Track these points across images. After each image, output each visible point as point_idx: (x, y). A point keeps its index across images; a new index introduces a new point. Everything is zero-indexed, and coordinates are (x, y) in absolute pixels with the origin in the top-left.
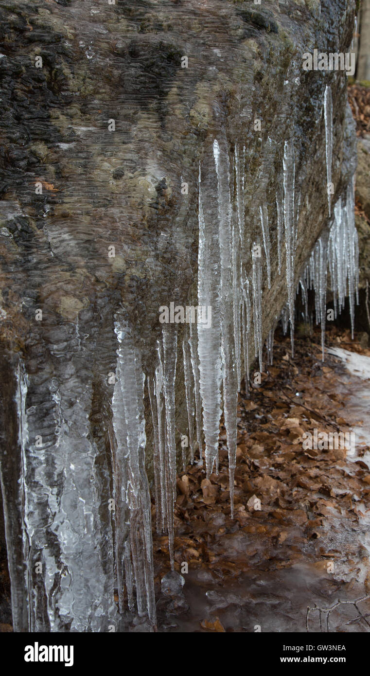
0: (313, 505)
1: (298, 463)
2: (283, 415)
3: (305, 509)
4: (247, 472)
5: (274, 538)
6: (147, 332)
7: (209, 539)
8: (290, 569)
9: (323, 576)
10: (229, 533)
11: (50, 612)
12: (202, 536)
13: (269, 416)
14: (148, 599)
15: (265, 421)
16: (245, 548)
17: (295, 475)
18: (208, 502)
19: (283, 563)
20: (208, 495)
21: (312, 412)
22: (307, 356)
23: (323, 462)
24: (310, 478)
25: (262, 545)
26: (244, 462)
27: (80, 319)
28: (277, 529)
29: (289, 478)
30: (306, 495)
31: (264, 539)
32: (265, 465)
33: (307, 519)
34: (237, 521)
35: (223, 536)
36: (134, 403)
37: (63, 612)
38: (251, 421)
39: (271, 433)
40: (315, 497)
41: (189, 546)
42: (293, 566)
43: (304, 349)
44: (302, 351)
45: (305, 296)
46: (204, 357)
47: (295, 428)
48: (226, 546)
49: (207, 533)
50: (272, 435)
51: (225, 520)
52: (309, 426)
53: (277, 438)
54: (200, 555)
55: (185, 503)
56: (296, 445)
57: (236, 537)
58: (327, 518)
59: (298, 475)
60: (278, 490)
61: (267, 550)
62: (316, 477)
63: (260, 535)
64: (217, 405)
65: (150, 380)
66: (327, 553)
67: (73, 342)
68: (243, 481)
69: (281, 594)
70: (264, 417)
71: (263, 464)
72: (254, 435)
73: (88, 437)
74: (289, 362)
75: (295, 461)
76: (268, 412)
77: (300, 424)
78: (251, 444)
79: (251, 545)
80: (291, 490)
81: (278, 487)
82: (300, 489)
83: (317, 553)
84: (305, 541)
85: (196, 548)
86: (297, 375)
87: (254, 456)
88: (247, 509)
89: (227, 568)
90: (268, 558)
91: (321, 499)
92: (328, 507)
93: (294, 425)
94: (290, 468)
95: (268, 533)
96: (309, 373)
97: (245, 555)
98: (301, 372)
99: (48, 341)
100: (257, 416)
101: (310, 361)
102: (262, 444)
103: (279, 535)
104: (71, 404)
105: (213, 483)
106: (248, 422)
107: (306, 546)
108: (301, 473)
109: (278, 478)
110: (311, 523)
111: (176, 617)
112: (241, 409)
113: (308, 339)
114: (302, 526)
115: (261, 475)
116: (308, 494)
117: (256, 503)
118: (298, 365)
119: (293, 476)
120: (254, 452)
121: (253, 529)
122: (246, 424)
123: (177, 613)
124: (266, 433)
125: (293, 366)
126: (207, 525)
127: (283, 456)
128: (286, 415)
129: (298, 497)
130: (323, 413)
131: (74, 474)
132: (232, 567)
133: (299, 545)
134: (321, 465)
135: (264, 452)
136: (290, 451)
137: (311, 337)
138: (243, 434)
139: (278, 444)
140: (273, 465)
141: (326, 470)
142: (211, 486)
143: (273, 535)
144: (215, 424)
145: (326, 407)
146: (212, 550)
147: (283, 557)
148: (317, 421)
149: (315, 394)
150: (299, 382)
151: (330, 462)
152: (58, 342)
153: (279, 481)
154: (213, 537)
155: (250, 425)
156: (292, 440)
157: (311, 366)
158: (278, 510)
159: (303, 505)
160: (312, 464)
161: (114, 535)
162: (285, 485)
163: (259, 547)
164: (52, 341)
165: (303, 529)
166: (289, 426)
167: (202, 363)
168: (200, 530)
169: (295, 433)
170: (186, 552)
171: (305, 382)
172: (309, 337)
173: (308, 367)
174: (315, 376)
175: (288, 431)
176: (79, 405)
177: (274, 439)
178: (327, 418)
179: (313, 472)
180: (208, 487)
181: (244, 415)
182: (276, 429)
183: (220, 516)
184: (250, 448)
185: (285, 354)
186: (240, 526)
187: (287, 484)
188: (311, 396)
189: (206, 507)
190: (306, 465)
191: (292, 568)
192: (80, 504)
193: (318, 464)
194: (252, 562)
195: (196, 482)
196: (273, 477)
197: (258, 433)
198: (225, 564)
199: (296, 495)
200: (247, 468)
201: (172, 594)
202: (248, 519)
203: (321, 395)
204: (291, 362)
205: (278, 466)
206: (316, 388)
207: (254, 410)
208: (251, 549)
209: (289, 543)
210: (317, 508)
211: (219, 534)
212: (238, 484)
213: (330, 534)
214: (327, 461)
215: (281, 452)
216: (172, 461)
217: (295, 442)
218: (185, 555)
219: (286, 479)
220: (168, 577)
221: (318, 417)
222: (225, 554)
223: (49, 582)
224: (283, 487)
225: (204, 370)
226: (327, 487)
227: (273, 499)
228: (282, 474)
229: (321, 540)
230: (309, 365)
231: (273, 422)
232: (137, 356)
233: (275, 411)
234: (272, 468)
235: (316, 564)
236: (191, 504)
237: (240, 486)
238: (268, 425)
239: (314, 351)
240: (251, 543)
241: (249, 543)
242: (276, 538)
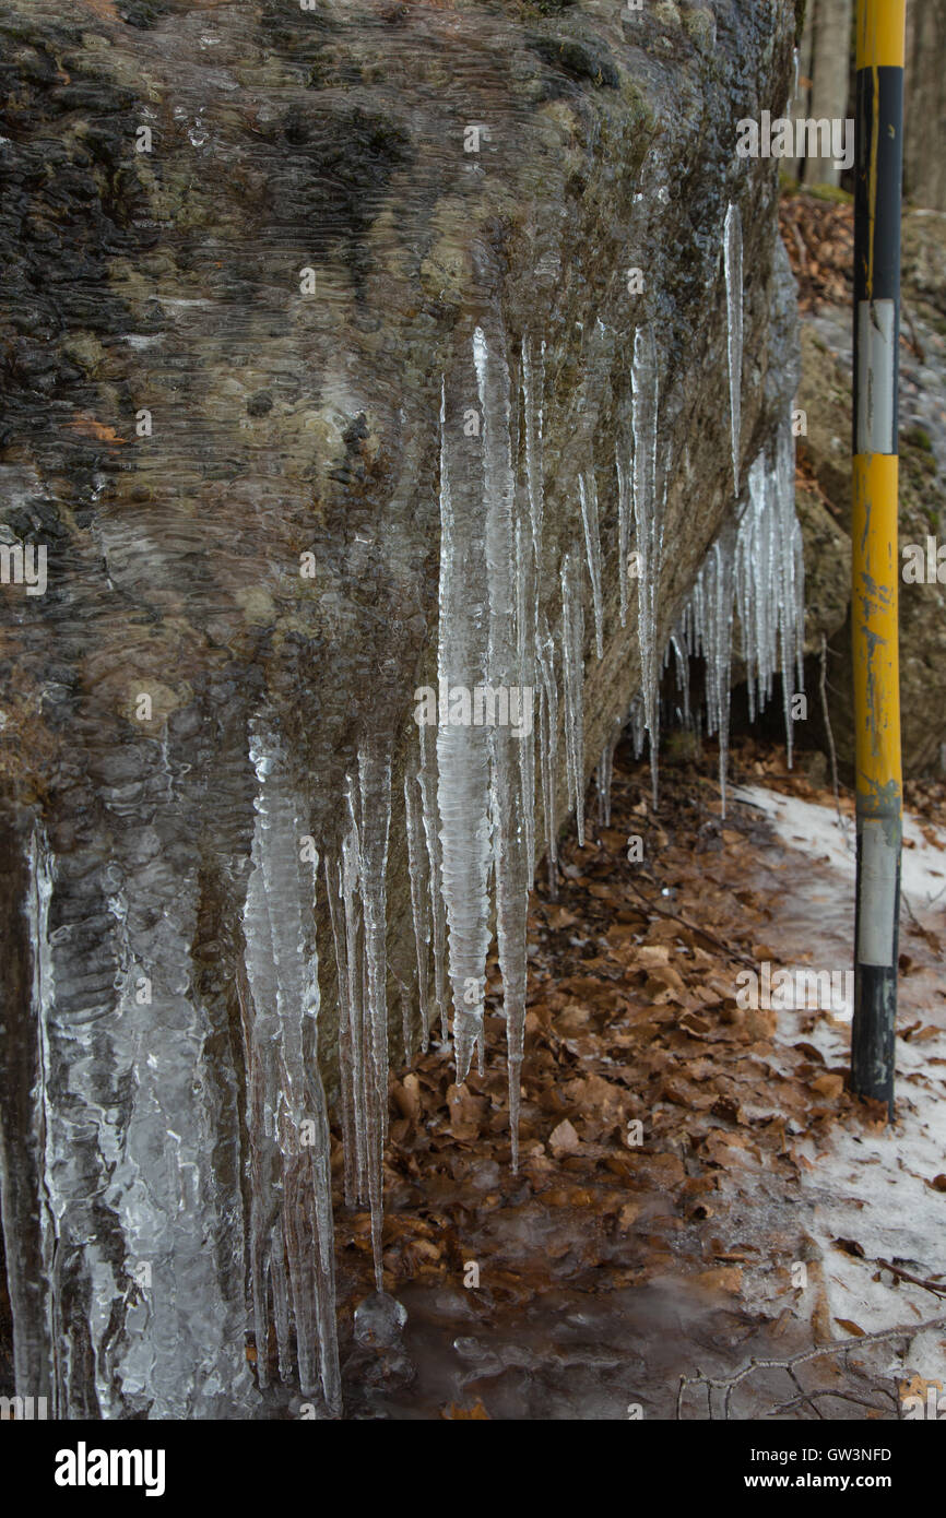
0: (697, 1142)
1: (666, 1047)
2: (633, 939)
3: (679, 1153)
4: (550, 1068)
5: (609, 1217)
6: (322, 757)
7: (462, 1220)
8: (644, 1289)
9: (720, 1304)
10: (507, 1207)
11: (102, 1387)
12: (448, 1212)
13: (602, 940)
14: (323, 1356)
15: (592, 951)
16: (542, 1239)
17: (658, 1074)
18: (462, 1136)
19: (630, 1275)
20: (462, 1120)
21: (697, 933)
22: (688, 805)
23: (721, 1046)
24: (693, 1081)
25: (581, 1233)
26: (544, 1045)
27: (171, 730)
28: (615, 1197)
29: (645, 1081)
30: (683, 1120)
31: (589, 1219)
32: (592, 1051)
33: (683, 1175)
34: (526, 1179)
35: (494, 1213)
36: (292, 919)
37: (129, 1386)
38: (561, 953)
39: (605, 979)
40: (703, 1124)
41: (418, 1235)
42: (651, 1282)
43: (682, 791)
44: (676, 795)
45: (683, 671)
46: (452, 814)
47: (659, 969)
48: (501, 1235)
49: (458, 1206)
50: (608, 983)
51: (500, 1177)
52: (690, 964)
53: (619, 991)
54: (443, 1257)
55: (411, 1137)
56: (662, 1006)
57: (523, 1214)
58: (729, 1173)
59: (665, 1076)
60: (620, 1109)
61: (593, 1245)
62: (707, 1079)
63: (578, 1210)
64: (480, 921)
65: (331, 864)
66: (727, 1253)
67: (156, 782)
68: (541, 1088)
69: (624, 1345)
70: (589, 943)
71: (586, 1049)
72: (566, 983)
73: (190, 995)
74: (647, 818)
75: (658, 1043)
76: (598, 931)
77: (671, 960)
78: (560, 1004)
79: (557, 1232)
80: (650, 1108)
81: (619, 1101)
82: (670, 1107)
83: (705, 1253)
84: (680, 1224)
85: (433, 1241)
86: (665, 849)
87: (567, 1032)
88: (548, 1152)
89: (502, 1286)
90: (596, 1262)
91: (715, 1128)
92: (732, 1149)
93: (657, 963)
94: (647, 1059)
95: (595, 1205)
96: (692, 844)
97: (544, 1255)
98: (675, 841)
99: (100, 780)
100: (575, 941)
101: (694, 817)
102: (584, 1004)
103: (620, 1212)
104: (151, 921)
105: (473, 1092)
106: (555, 953)
107: (681, 1235)
108: (672, 1070)
109: (620, 1082)
110: (693, 1185)
111: (386, 1397)
112: (539, 924)
113: (691, 768)
114: (671, 1190)
115: (582, 1075)
116: (688, 1118)
117: (565, 1136)
118: (668, 825)
119: (654, 1076)
120: (567, 1023)
121: (562, 1197)
122: (550, 958)
123: (384, 1388)
124: (593, 979)
125: (656, 828)
126: (458, 1187)
127: (631, 1030)
128: (639, 939)
129: (664, 1124)
130: (722, 935)
131: (156, 1078)
132: (515, 1284)
133: (665, 1234)
134: (718, 1051)
135: (588, 1022)
136: (647, 1019)
137: (698, 763)
138: (544, 982)
139: (621, 1003)
140: (609, 1053)
141: (728, 1064)
142: (470, 1098)
143: (607, 1210)
144: (476, 964)
145: (729, 921)
146: (469, 1244)
147: (628, 1262)
148: (709, 952)
149: (706, 891)
150: (670, 866)
151: (738, 1046)
152: (120, 782)
153: (622, 1089)
154: (472, 1215)
155: (557, 962)
156: (652, 996)
157: (697, 828)
158: (619, 1155)
159: (675, 1144)
160: (696, 1050)
161: (247, 1212)
162: (636, 1097)
163: (574, 1237)
164: (108, 779)
165: (674, 1197)
166: (646, 965)
167: (446, 827)
168: (444, 1200)
169: (659, 979)
170: (411, 1248)
171: (682, 865)
172: (693, 762)
173: (689, 830)
174: (704, 851)
175: (643, 976)
176: (169, 923)
177: (612, 993)
178: (732, 945)
179: (699, 1068)
180: (462, 1104)
181: (544, 938)
182: (616, 970)
183: (488, 1168)
184: (557, 1013)
185: (638, 801)
186: (532, 1190)
187: (641, 1096)
188: (697, 895)
189: (456, 1147)
190: (682, 1053)
191: (648, 1286)
192: (169, 1145)
193: (710, 1050)
194: (559, 1272)
195: (435, 1089)
196: (609, 1079)
197: (576, 979)
198: (498, 1277)
199: (659, 1120)
200: (551, 1060)
201: (379, 1344)
202: (551, 1174)
203: (718, 895)
204: (652, 819)
205: (621, 1054)
206: (709, 878)
207: (568, 928)
208: (557, 1242)
209: (641, 1230)
210: (707, 1150)
211: (485, 1208)
212: (530, 1094)
213: (736, 1209)
214: (730, 1042)
215: (627, 1022)
216: (379, 1047)
217: (660, 1000)
218: (408, 1255)
219: (638, 1084)
220: (369, 1307)
221: (710, 944)
222: (499, 1253)
223: (98, 1320)
224: (630, 1103)
225: (451, 842)
226: (729, 1102)
227: (609, 1130)
228: (628, 1073)
229: (714, 1222)
230: (691, 825)
231: (611, 955)
232: (300, 811)
233: (614, 930)
234: (608, 1060)
235: (704, 1276)
236: (423, 1140)
237: (535, 1099)
238: (598, 962)
239: (705, 795)
240: (558, 1229)
241: (550, 1229)
242: (613, 1218)
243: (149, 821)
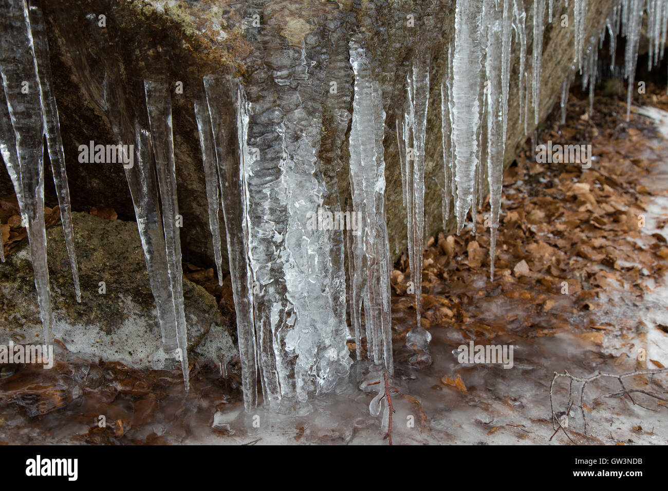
0: (590, 275)
1: (582, 231)
2: (572, 180)
3: (579, 280)
4: (521, 238)
5: (539, 305)
6: (390, 65)
7: (466, 300)
8: (552, 338)
9: (589, 348)
10: (488, 296)
12: (459, 297)
13: (556, 180)
15: (550, 185)
16: (504, 313)
17: (576, 244)
18: (472, 265)
19: (546, 331)
20: (474, 258)
21: (607, 178)
22: (611, 115)
23: (611, 233)
24: (594, 248)
25: (524, 311)
26: (519, 227)
27: (306, 43)
28: (543, 296)
29: (568, 246)
30: (585, 265)
31: (528, 305)
32: (543, 231)
33: (580, 289)
34: (500, 285)
35: (482, 299)
38: (534, 185)
39: (555, 198)
40: (596, 268)
41: (443, 305)
42: (556, 335)
43: (609, 109)
44: (605, 110)
47: (584, 195)
48: (483, 309)
49: (464, 294)
50: (556, 200)
51: (487, 283)
52: (601, 193)
53: (562, 204)
54: (454, 316)
55: (447, 264)
56: (583, 212)
57: (496, 300)
58: (605, 291)
59: (579, 244)
60: (554, 258)
61: (529, 317)
62: (601, 247)
63: (523, 301)
66: (598, 326)
67: (299, 69)
68: (514, 246)
69: (537, 361)
70: (549, 182)
71: (540, 230)
72: (535, 199)
74: (587, 122)
75: (578, 229)
76: (555, 176)
77: (591, 191)
78: (530, 209)
79: (511, 310)
80: (569, 259)
81: (554, 254)
82: (580, 259)
83: (585, 325)
84: (575, 311)
85: (449, 308)
86: (596, 137)
87: (532, 222)
88: (513, 274)
89: (481, 330)
90: (530, 325)
91: (602, 270)
92: (609, 280)
93: (582, 191)
94: (571, 236)
95: (532, 299)
96: (611, 135)
97: (504, 319)
98: (602, 134)
99: (270, 67)
100: (542, 180)
101: (614, 122)
102: (542, 210)
103: (544, 303)
104: (297, 138)
105: (481, 246)
106: (531, 185)
107: (576, 316)
108: (583, 242)
109: (556, 246)
110: (584, 294)
111: (417, 370)
112: (525, 172)
113: (616, 97)
114: (572, 295)
115: (536, 242)
116: (589, 265)
117: (522, 268)
118: (599, 125)
119: (573, 245)
120: (533, 218)
121: (516, 295)
122: (528, 187)
123: (418, 367)
124: (549, 198)
125: (592, 127)
126: (467, 286)
127: (565, 223)
128: (575, 180)
129: (575, 266)
130: (621, 180)
132: (487, 330)
133: (566, 315)
134: (610, 235)
135: (544, 218)
136: (576, 219)
137: (620, 94)
138: (523, 199)
139: (561, 210)
140: (552, 232)
141: (614, 241)
142: (479, 249)
143: (537, 302)
145: (626, 173)
146: (468, 311)
147: (545, 325)
148: (612, 187)
149: (615, 159)
150: (597, 145)
151: (621, 233)
153: (556, 249)
154: (471, 299)
155: (532, 190)
156: (578, 207)
157: (614, 127)
158: (548, 278)
159: (578, 275)
160: (598, 233)
161: (347, 280)
162: (562, 253)
163: (521, 313)
165: (574, 299)
166: (577, 192)
168: (459, 291)
169: (583, 199)
170: (439, 310)
171: (604, 145)
172: (617, 94)
173: (610, 128)
174: (617, 139)
175: (575, 198)
176: (306, 140)
177: (558, 205)
178: (625, 185)
179: (598, 242)
180: (475, 250)
181: (527, 178)
182: (561, 194)
183: (481, 278)
184: (528, 213)
185: (584, 113)
186: (502, 290)
187: (566, 253)
188: (610, 160)
189: (469, 270)
190: (591, 235)
191: (553, 337)
192: (304, 243)
193: (605, 234)
194: (510, 327)
195: (463, 244)
196: (550, 244)
197: (540, 198)
198: (479, 327)
199: (573, 264)
200: (522, 234)
202: (513, 284)
203: (621, 160)
204: (591, 122)
205: (558, 234)
206: (618, 153)
207: (539, 174)
208: (510, 314)
209: (554, 312)
210: (595, 279)
211: (477, 296)
212: (509, 249)
213: (606, 307)
214: (616, 231)
215: (563, 219)
216: (420, 212)
217: (582, 209)
218: (438, 313)
219: (565, 247)
221: (613, 184)
222: (481, 316)
223: (274, 319)
224: (559, 256)
226: (611, 259)
227: (546, 267)
228: (560, 242)
229: (593, 311)
230: (611, 125)
231: (560, 187)
232: (376, 90)
233: (563, 175)
234: (551, 235)
235: (583, 335)
236: (453, 265)
237: (511, 251)
238: (553, 190)
239: (621, 111)
240: (512, 308)
241: (509, 308)
242: (541, 305)
243: (295, 89)
